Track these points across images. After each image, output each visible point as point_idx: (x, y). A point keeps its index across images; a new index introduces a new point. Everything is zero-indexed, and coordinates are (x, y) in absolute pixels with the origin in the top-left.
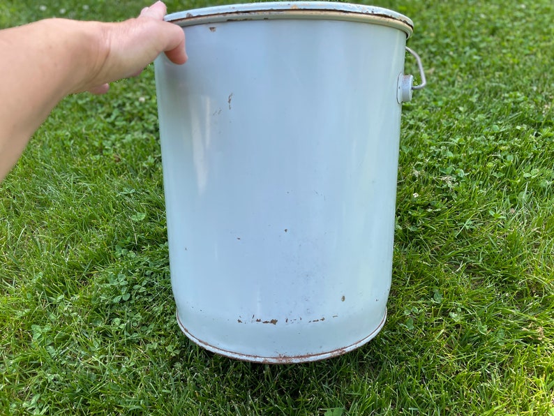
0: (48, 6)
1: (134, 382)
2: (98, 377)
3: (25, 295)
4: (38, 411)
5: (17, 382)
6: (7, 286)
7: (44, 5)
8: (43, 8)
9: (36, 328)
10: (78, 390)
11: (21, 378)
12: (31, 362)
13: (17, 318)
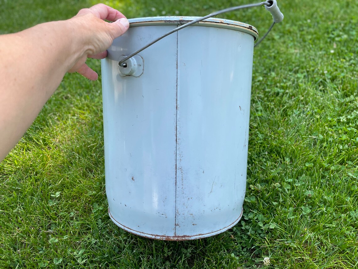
0: (157, 8)
1: (138, 264)
2: (119, 251)
3: (96, 183)
4: (81, 260)
5: (77, 235)
6: (88, 173)
7: (155, 7)
8: (154, 9)
9: (96, 205)
10: (106, 256)
11: (79, 233)
12: (87, 226)
13: (88, 195)
